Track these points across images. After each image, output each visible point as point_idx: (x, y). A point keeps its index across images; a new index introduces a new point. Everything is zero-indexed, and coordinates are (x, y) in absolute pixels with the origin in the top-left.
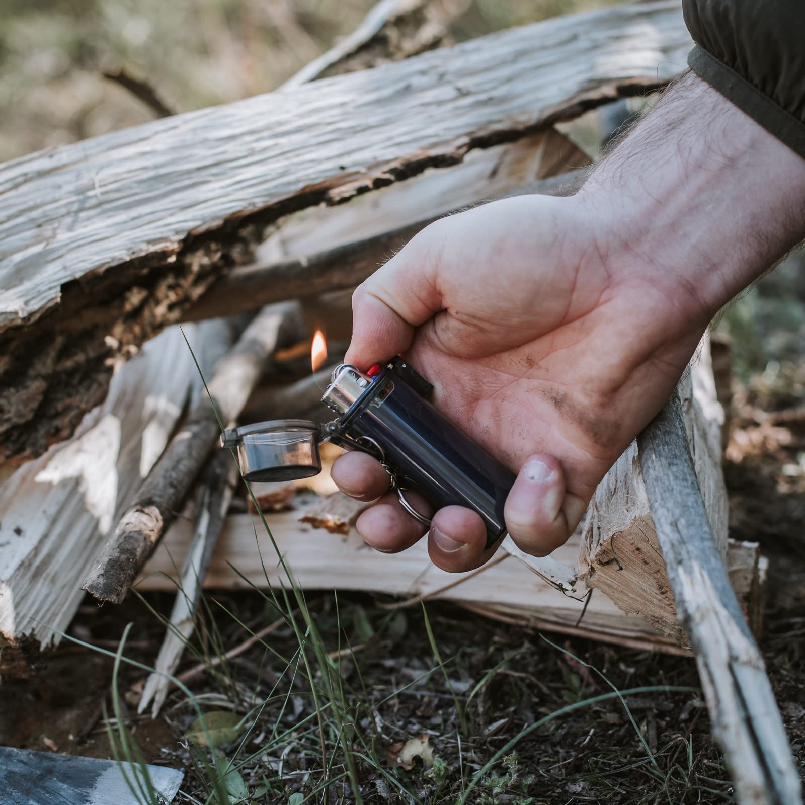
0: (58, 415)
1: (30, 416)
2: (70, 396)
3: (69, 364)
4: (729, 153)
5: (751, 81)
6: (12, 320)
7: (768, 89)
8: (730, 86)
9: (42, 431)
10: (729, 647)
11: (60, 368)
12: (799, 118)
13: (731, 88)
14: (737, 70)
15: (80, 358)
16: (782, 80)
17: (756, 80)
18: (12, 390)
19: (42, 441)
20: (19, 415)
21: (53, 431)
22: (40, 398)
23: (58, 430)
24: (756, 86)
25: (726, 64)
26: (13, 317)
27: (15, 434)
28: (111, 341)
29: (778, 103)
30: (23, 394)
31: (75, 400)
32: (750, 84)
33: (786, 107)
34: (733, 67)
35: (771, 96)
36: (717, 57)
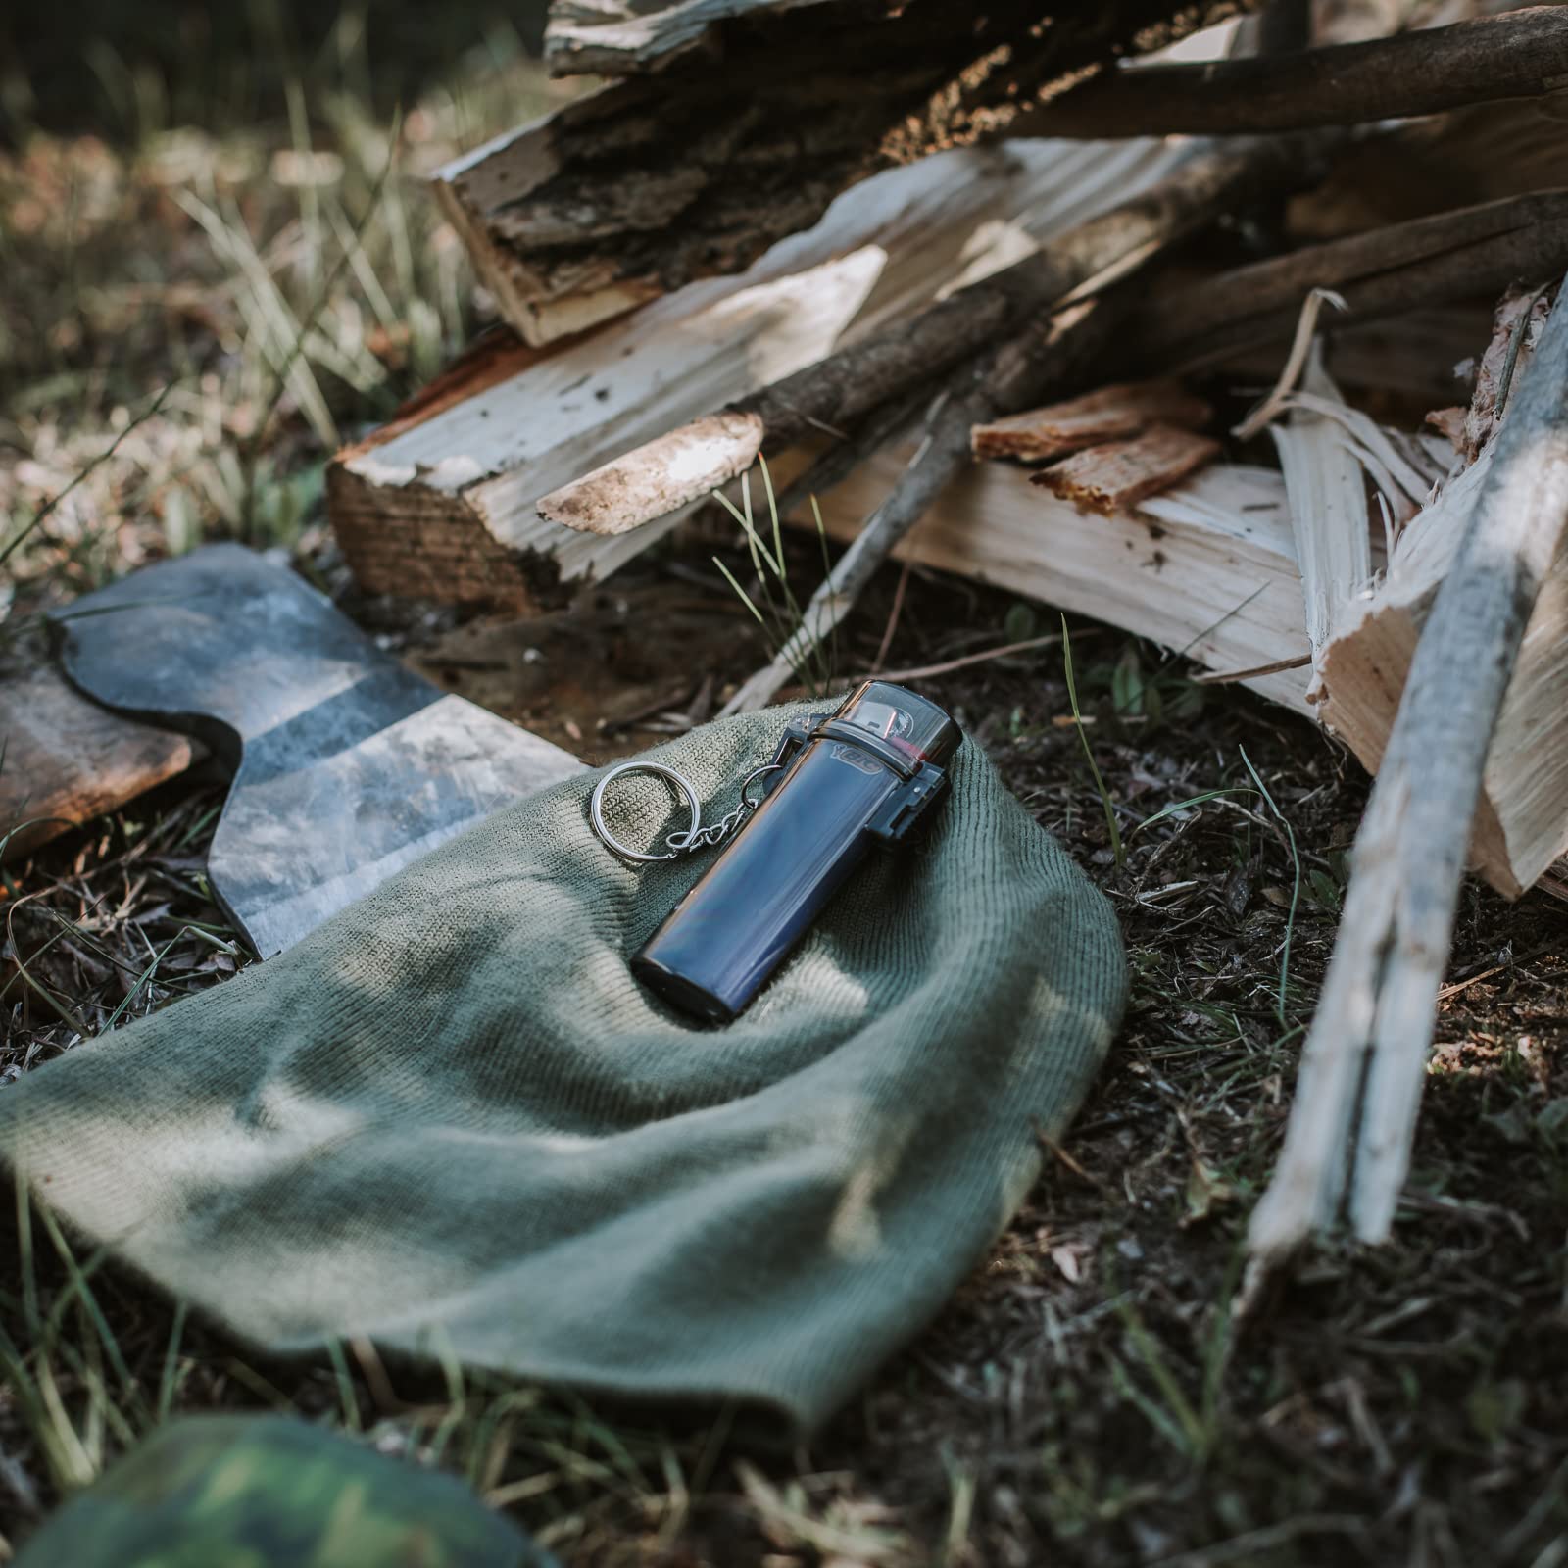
0: (721, 231)
1: (663, 221)
2: (750, 205)
3: (762, 155)
6: (626, 62)
9: (685, 250)
10: (1393, 925)
11: (742, 157)
15: (788, 150)
18: (644, 176)
19: (679, 267)
20: (642, 215)
21: (704, 253)
22: (690, 198)
23: (714, 255)
26: (625, 56)
27: (634, 245)
30: (659, 186)
31: (756, 216)
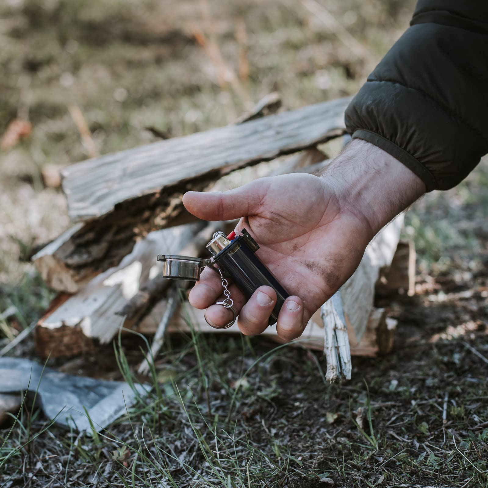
3: (119, 238)
4: (377, 168)
5: (386, 137)
7: (393, 140)
8: (377, 140)
11: (114, 239)
12: (406, 150)
13: (378, 141)
14: (379, 134)
16: (398, 135)
17: (388, 137)
21: (111, 262)
24: (388, 139)
25: (375, 132)
28: (136, 230)
29: (398, 145)
32: (385, 139)
33: (401, 146)
34: (377, 133)
35: (394, 142)
36: (370, 130)
